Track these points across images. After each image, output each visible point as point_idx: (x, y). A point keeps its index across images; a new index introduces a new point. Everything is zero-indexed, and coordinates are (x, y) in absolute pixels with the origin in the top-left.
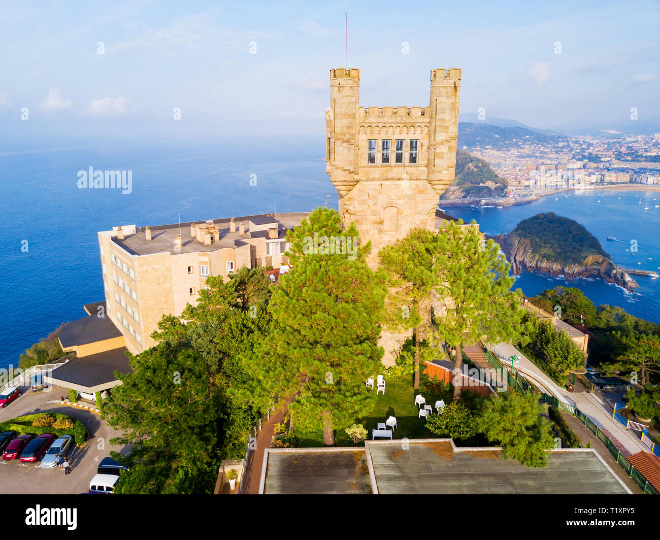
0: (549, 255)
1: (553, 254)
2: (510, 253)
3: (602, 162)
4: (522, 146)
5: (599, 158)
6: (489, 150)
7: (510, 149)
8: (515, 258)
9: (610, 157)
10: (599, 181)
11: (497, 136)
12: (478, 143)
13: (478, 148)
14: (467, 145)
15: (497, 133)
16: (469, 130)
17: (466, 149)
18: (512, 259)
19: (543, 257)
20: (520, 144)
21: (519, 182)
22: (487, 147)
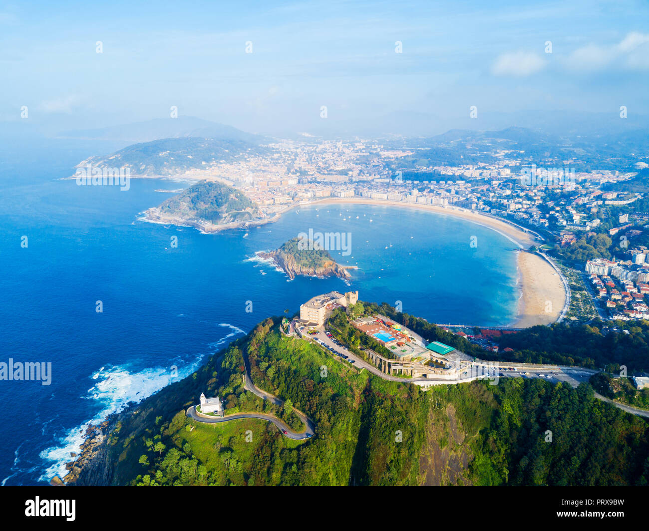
0: (306, 264)
1: (308, 263)
2: (284, 265)
3: (309, 175)
4: (248, 159)
5: (306, 171)
6: (223, 165)
7: (240, 162)
8: (288, 268)
9: (314, 171)
10: (313, 196)
11: (227, 151)
12: (213, 159)
13: (214, 163)
14: (205, 160)
15: (226, 149)
16: (203, 146)
17: (205, 165)
18: (286, 268)
19: (303, 265)
20: (246, 157)
21: (263, 202)
22: (221, 161)
